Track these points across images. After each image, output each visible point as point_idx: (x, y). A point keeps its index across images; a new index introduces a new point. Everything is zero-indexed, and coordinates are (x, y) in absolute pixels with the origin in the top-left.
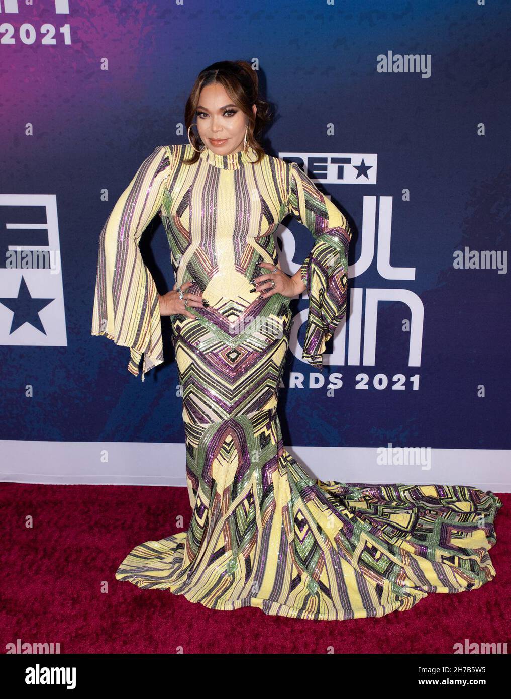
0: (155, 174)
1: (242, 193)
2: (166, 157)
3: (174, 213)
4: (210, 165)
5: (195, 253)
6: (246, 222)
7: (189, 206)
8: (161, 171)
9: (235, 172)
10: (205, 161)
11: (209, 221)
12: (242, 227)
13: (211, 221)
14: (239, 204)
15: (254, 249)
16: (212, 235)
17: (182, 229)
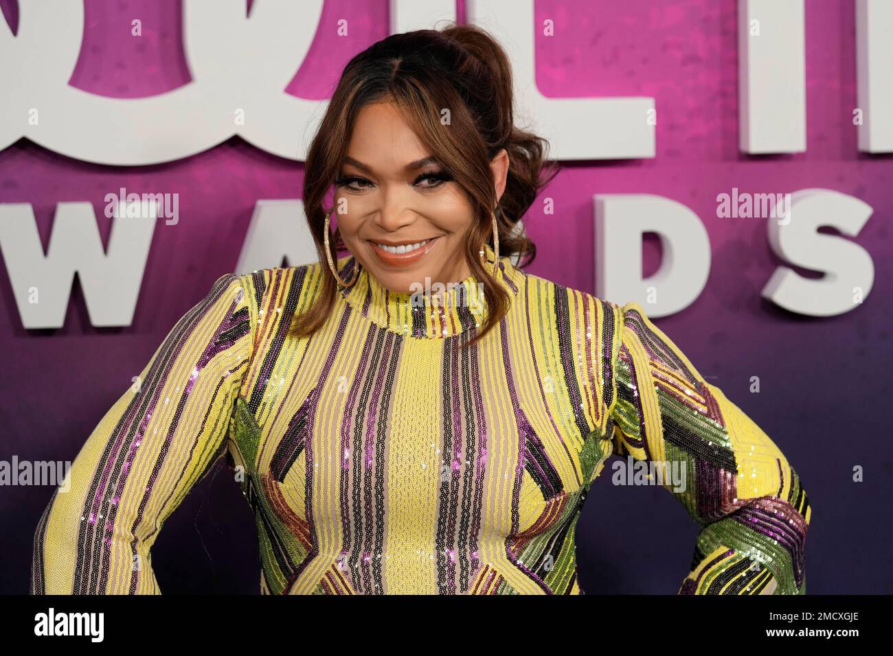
0: (203, 357)
1: (462, 407)
2: (238, 309)
3: (264, 469)
4: (373, 326)
5: (323, 582)
6: (473, 493)
7: (304, 451)
8: (222, 350)
9: (447, 341)
10: (359, 315)
11: (362, 494)
12: (459, 510)
13: (368, 493)
14: (453, 441)
15: (501, 578)
16: (374, 531)
17: (286, 516)
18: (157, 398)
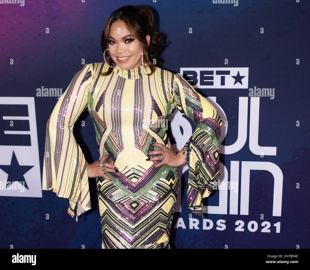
0: (81, 83)
1: (139, 95)
2: (89, 71)
3: (94, 109)
4: (119, 76)
5: (108, 136)
6: (141, 115)
7: (103, 104)
8: (86, 81)
9: (136, 80)
10: (116, 74)
11: (116, 114)
12: (138, 118)
13: (117, 114)
14: (137, 103)
15: (148, 133)
16: (119, 124)
17: (99, 120)
18: (72, 93)
